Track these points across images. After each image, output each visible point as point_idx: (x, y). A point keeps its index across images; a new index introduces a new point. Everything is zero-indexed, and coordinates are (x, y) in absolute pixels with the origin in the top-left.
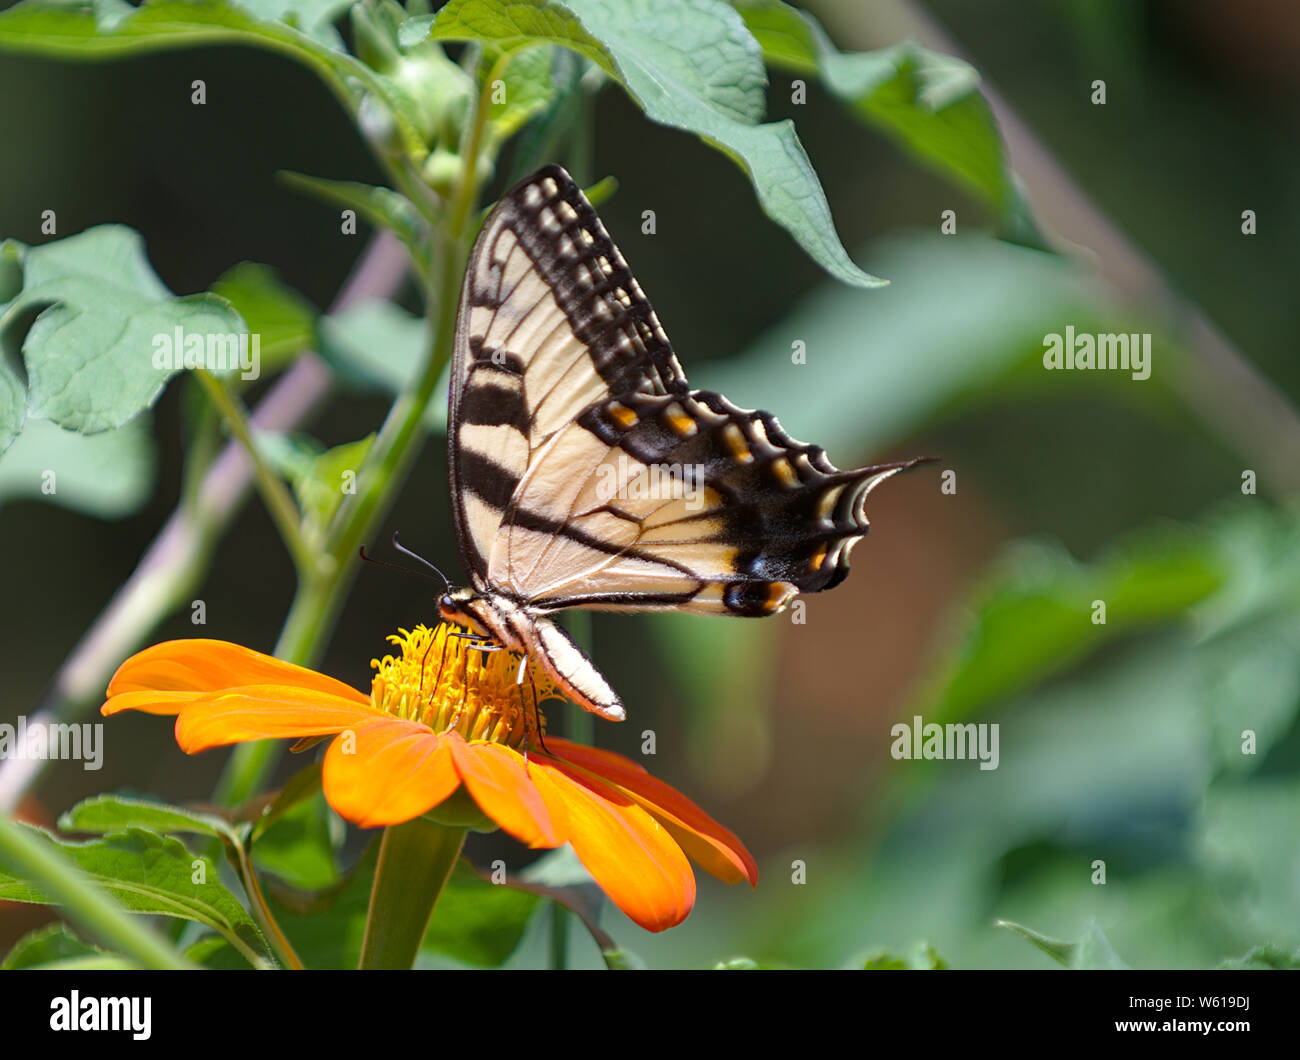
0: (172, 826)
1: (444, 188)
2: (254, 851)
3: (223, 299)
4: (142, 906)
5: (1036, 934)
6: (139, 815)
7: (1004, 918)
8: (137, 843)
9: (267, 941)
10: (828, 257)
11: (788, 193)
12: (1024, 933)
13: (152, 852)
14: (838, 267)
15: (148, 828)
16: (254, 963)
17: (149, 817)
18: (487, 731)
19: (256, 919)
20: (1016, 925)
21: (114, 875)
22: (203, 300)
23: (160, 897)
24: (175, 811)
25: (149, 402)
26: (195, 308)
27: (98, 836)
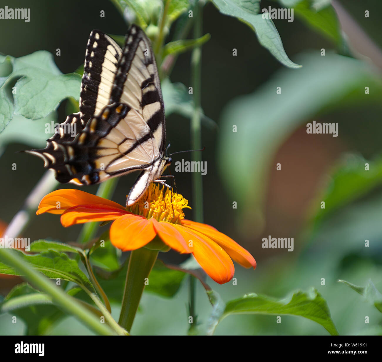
0: (63, 250)
1: (153, 38)
2: (90, 257)
3: (79, 75)
4: (53, 277)
5: (352, 284)
6: (52, 246)
7: (341, 279)
8: (52, 255)
9: (95, 288)
10: (282, 58)
11: (268, 37)
12: (348, 284)
13: (57, 258)
14: (285, 61)
15: (55, 250)
16: (90, 295)
17: (56, 247)
18: (165, 218)
19: (91, 281)
20: (345, 281)
21: (44, 266)
22: (72, 75)
23: (59, 273)
24: (64, 245)
25: (55, 109)
26: (69, 78)
27: (39, 253)
